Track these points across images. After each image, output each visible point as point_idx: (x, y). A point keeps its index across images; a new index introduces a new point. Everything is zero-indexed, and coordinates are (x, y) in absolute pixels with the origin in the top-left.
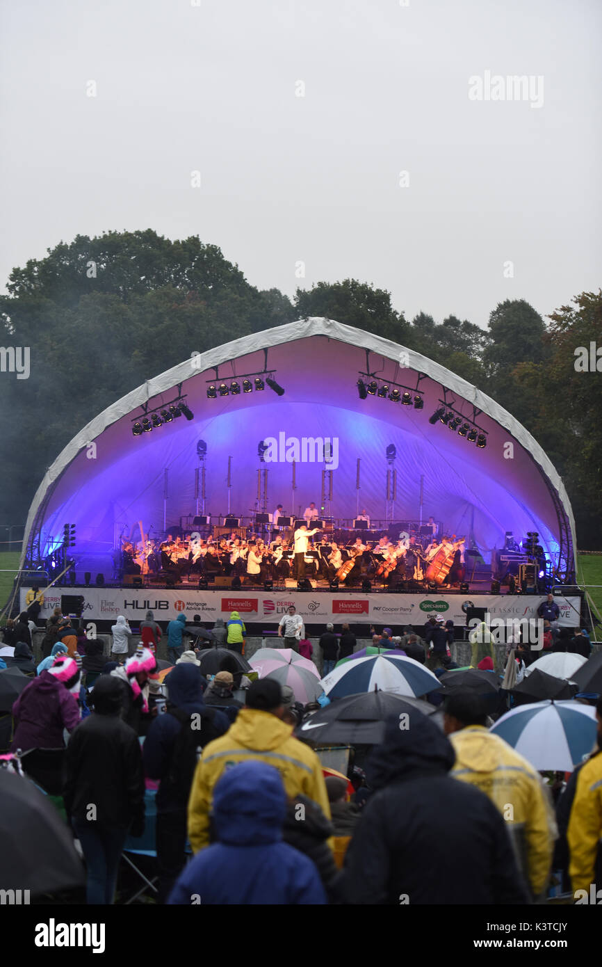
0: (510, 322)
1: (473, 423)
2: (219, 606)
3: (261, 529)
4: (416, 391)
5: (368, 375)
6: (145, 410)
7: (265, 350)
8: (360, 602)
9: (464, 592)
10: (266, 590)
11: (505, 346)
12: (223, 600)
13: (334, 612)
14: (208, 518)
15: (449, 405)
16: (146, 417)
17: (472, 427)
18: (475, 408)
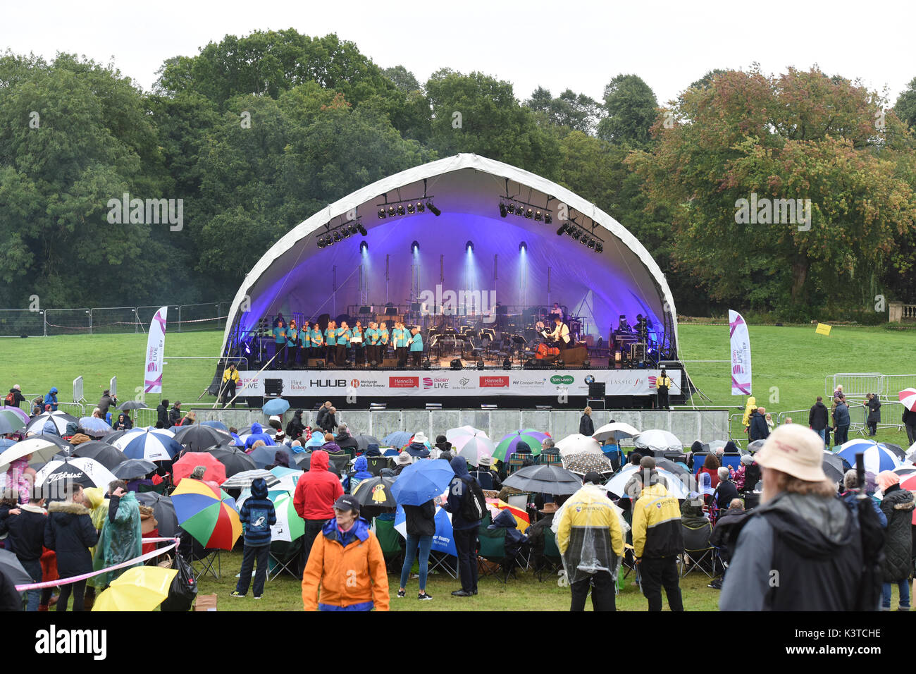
0: (623, 96)
1: (592, 234)
2: (387, 383)
3: (415, 315)
4: (546, 209)
5: (508, 198)
6: (328, 228)
7: (425, 180)
8: (502, 378)
9: (587, 368)
10: (426, 370)
11: (619, 118)
12: (390, 378)
13: (481, 386)
14: (372, 308)
15: (573, 220)
16: (329, 233)
17: (591, 237)
18: (593, 222)
